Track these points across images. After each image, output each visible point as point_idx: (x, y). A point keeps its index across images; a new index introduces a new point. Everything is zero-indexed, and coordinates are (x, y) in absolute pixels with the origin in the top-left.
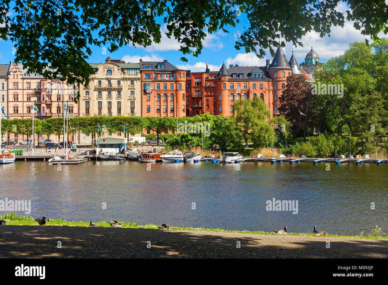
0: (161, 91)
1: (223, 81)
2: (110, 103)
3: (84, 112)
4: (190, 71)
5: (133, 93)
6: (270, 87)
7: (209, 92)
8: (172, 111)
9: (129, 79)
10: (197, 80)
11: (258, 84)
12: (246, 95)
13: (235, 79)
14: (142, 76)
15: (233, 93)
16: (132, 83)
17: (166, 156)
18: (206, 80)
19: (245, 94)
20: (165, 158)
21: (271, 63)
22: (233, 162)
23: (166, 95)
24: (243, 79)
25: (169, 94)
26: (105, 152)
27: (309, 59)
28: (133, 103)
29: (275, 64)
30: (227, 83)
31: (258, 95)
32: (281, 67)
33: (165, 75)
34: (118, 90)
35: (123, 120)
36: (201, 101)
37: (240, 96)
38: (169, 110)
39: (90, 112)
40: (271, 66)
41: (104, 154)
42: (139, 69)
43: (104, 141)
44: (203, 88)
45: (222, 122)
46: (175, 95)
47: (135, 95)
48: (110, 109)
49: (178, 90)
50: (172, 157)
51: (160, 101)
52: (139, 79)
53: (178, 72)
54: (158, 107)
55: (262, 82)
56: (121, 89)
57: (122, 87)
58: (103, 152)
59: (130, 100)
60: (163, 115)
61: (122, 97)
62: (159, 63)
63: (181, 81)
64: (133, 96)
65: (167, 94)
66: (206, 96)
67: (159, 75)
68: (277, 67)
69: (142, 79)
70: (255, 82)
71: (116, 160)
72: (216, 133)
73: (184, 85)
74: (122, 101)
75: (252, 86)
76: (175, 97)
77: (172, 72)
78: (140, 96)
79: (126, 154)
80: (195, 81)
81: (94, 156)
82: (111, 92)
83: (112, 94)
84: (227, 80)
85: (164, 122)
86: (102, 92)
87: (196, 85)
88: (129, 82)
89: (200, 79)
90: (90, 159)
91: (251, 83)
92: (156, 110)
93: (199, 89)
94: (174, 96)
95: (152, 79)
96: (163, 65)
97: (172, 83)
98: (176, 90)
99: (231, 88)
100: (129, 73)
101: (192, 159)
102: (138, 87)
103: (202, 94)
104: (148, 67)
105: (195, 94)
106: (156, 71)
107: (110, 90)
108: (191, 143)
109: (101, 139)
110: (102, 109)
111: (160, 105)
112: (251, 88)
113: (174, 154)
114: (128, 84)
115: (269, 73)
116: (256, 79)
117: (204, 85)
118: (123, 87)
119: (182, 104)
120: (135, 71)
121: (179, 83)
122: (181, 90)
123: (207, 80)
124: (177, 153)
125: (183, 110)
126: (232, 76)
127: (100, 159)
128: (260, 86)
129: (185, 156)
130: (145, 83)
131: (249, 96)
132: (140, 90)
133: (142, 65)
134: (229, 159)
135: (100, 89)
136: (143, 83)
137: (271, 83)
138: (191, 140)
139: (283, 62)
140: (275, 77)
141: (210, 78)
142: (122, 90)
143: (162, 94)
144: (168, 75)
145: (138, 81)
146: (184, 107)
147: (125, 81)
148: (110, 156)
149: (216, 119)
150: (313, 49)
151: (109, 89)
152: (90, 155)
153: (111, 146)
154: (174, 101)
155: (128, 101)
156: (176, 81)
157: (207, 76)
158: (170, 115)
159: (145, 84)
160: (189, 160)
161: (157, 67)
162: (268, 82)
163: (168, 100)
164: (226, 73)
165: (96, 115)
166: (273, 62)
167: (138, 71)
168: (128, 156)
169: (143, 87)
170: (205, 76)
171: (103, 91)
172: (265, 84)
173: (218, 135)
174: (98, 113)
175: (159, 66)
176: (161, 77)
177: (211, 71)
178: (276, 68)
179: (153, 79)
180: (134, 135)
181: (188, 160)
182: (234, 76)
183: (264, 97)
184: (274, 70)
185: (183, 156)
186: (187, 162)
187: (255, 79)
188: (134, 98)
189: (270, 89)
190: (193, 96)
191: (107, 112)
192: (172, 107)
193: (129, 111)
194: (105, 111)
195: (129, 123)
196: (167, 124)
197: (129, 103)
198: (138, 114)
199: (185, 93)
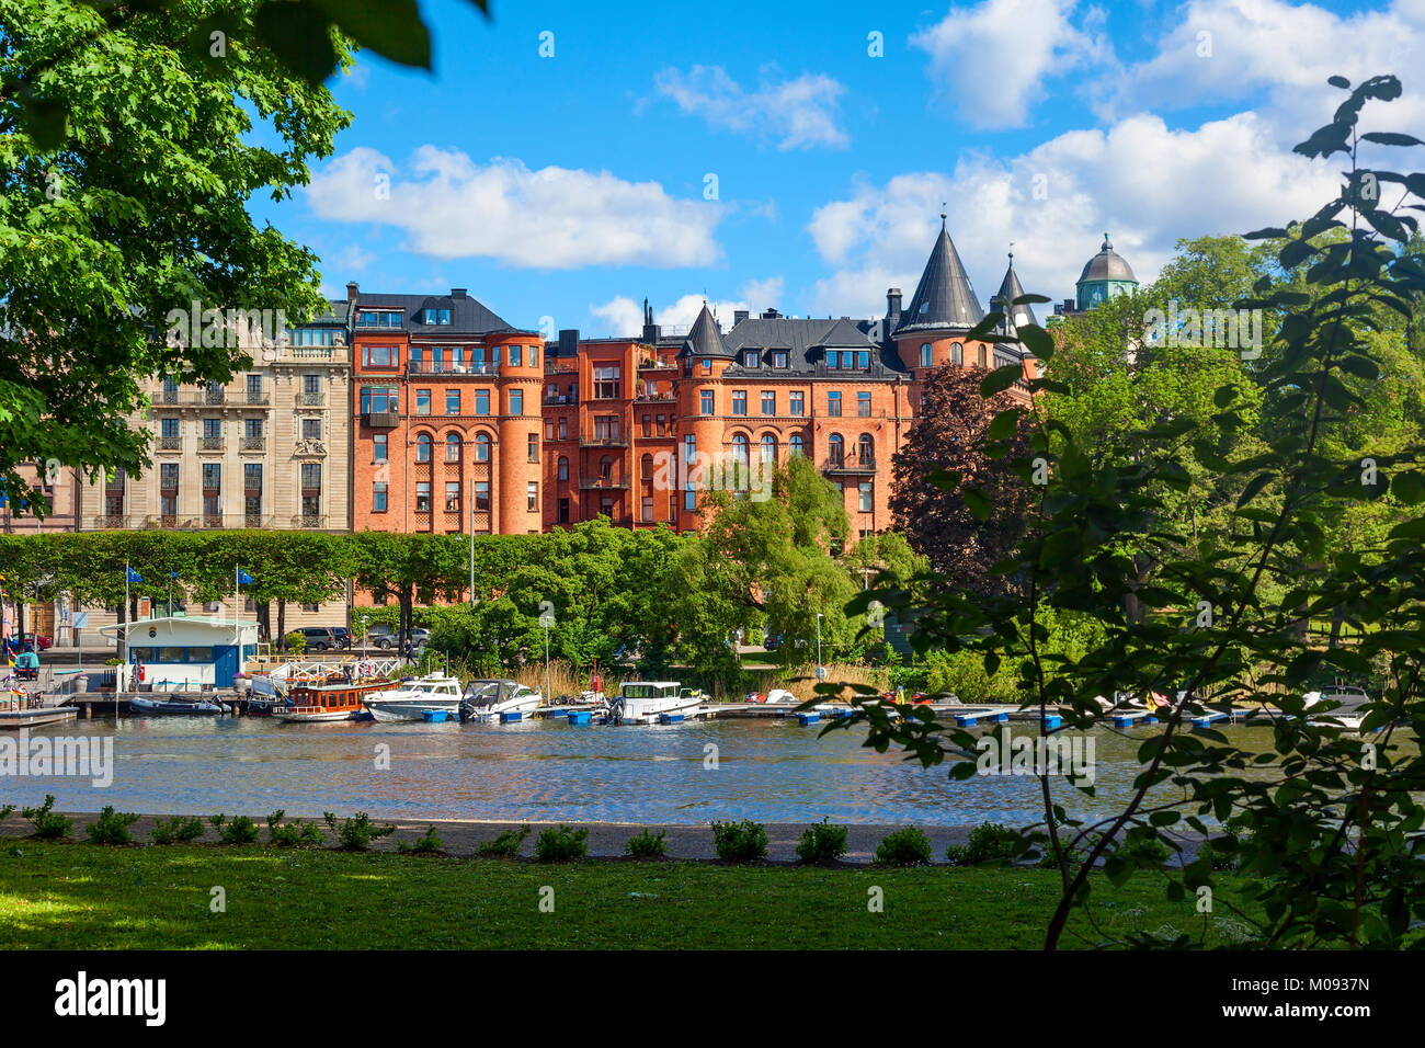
0: (436, 423)
1: (702, 382)
2: (211, 472)
3: (101, 507)
4: (574, 333)
5: (312, 429)
6: (900, 407)
7: (654, 427)
8: (484, 504)
9: (298, 369)
10: (603, 375)
11: (850, 392)
12: (799, 440)
13: (754, 374)
14: (352, 356)
15: (745, 430)
16: (312, 387)
17: (390, 696)
18: (641, 375)
19: (794, 434)
20: (381, 706)
21: (906, 305)
22: (652, 719)
23: (457, 438)
24: (785, 375)
25: (469, 436)
26: (156, 681)
27: (1094, 285)
28: (312, 470)
29: (923, 309)
30: (719, 389)
31: (852, 442)
32: (946, 325)
33: (456, 352)
34: (250, 416)
35: (253, 546)
36: (617, 465)
37: (776, 444)
38: (470, 505)
39: (127, 510)
40: (906, 317)
41: (149, 688)
42: (343, 326)
43: (152, 634)
44: (630, 409)
45: (657, 557)
46: (495, 439)
47: (325, 438)
48: (212, 495)
49: (509, 418)
50: (416, 703)
51: (431, 463)
52: (339, 370)
53: (510, 341)
54: (422, 489)
55: (868, 388)
56: (264, 413)
57: (267, 402)
58: (147, 681)
59: (303, 457)
60: (442, 525)
61: (269, 445)
62: (430, 302)
63: (521, 380)
64: (313, 440)
65: (463, 433)
66: (639, 443)
67: (427, 354)
68: (929, 321)
69: (352, 370)
70: (836, 388)
71: (197, 713)
72: (626, 604)
73: (533, 395)
74: (267, 462)
75: (826, 403)
76: (496, 448)
77: (483, 339)
78: (345, 443)
79: (242, 691)
80: (594, 375)
81: (106, 695)
82: (218, 425)
83: (222, 435)
84: (717, 375)
85: (431, 554)
86: (181, 424)
87: (597, 396)
88: (298, 383)
89: (617, 370)
90: (89, 710)
91: (822, 391)
92: (414, 502)
93: (610, 412)
94: (490, 443)
95: (397, 369)
96: (448, 313)
97: (482, 386)
98: (502, 419)
99: (736, 411)
100: (296, 345)
101: (496, 707)
102: (336, 402)
103: (624, 432)
104: (383, 318)
105: (592, 433)
106: (418, 335)
107: (216, 416)
108: (521, 645)
109: (142, 625)
110: (180, 498)
111: (431, 483)
112: (822, 412)
113: (427, 689)
114: (295, 391)
115: (900, 348)
116: (842, 375)
117: (634, 396)
118: (272, 402)
119: (529, 476)
120: (326, 336)
121: (512, 386)
122: (522, 417)
123: (647, 373)
124: (437, 685)
125: (531, 503)
126: (740, 358)
127: (129, 710)
128: (861, 402)
129: (467, 697)
130: (367, 384)
131: (812, 443)
132: (345, 416)
133: (357, 308)
134: (635, 709)
135: (169, 410)
136: (358, 386)
137: (903, 390)
138: (525, 630)
139: (958, 303)
140: (924, 364)
141: (660, 364)
142: (266, 416)
143: (441, 436)
144: (469, 354)
145: (337, 379)
146: (533, 488)
147: (282, 379)
148: (174, 698)
149: (633, 546)
150: (1112, 242)
151: (211, 411)
152: (90, 694)
153: (184, 655)
154: (489, 463)
155: (295, 462)
156: (502, 381)
157: (647, 355)
158: (474, 524)
159: (365, 393)
160: (485, 711)
161: (418, 318)
162: (893, 384)
163: (466, 461)
164: (714, 347)
165: (150, 525)
166: (917, 302)
167: (339, 336)
168: (248, 695)
169: (357, 406)
170: (637, 355)
171: (184, 418)
172: (879, 395)
173: (634, 611)
174: (159, 512)
175: (428, 313)
176: (437, 360)
177: (664, 334)
178: (926, 325)
179: (402, 369)
180: (316, 609)
181: (479, 711)
182: (751, 361)
183: (876, 449)
184: (916, 335)
185: (459, 697)
186: (473, 719)
187: (837, 375)
188: (318, 448)
189: (900, 417)
190: (587, 443)
191: (202, 512)
192: (483, 488)
193: (296, 504)
194: (191, 506)
195: (278, 558)
196: (441, 563)
197: (295, 474)
198: (333, 517)
199: (539, 431)
